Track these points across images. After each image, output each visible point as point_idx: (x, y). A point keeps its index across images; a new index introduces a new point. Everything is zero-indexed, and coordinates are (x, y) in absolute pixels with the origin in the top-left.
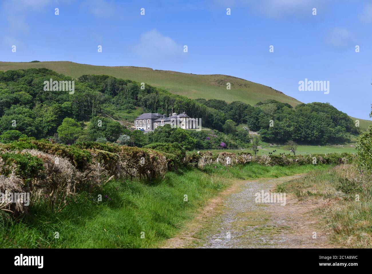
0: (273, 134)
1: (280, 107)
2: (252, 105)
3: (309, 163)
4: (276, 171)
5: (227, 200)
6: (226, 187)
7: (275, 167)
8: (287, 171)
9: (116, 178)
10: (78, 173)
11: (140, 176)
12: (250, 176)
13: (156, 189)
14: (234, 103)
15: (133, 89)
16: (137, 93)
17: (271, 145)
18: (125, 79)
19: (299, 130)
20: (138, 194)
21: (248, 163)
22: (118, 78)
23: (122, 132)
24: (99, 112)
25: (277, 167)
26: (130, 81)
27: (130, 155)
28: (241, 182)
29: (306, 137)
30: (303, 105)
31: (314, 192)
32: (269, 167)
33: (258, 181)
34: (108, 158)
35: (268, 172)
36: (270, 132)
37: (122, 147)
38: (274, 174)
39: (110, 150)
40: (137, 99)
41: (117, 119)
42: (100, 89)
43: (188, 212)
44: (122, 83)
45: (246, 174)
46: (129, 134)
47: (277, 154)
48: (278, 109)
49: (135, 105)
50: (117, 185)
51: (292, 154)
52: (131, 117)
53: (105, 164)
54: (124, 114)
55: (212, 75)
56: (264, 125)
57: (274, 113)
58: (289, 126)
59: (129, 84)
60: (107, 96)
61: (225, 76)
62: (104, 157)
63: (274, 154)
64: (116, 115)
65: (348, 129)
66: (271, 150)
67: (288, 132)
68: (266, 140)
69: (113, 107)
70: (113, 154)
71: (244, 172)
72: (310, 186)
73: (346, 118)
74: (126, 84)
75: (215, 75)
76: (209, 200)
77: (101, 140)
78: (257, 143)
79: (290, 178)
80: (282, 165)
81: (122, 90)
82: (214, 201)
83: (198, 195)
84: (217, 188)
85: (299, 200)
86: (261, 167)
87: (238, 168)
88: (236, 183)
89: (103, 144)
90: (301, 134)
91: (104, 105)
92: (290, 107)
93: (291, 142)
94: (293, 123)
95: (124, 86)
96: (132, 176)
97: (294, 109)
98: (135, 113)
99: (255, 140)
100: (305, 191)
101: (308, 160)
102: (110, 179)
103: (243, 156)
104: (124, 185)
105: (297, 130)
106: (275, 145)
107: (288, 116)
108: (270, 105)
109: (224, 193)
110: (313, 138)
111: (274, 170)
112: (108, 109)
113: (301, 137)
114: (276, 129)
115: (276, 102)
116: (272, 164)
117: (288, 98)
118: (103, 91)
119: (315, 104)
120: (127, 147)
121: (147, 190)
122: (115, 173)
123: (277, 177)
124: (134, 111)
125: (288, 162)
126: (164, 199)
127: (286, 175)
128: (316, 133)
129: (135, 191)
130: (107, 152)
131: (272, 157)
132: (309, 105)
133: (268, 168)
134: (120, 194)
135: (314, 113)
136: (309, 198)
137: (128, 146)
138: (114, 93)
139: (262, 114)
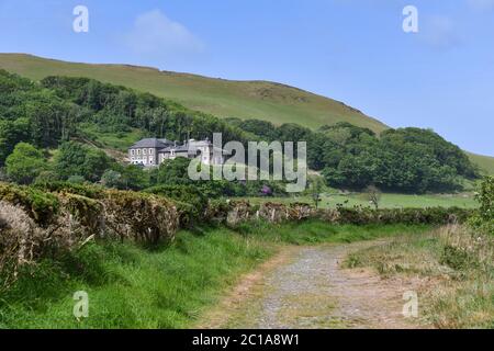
0: (343, 174)
1: (355, 133)
2: (314, 130)
3: (398, 222)
4: (348, 233)
5: (271, 276)
6: (269, 256)
7: (345, 226)
8: (365, 233)
9: (98, 238)
10: (37, 230)
11: (136, 237)
12: (307, 240)
13: (160, 257)
14: (285, 125)
15: (127, 100)
16: (135, 107)
17: (340, 192)
18: (114, 83)
19: (385, 170)
20: (131, 263)
21: (305, 219)
22: (105, 82)
23: (108, 167)
24: (73, 134)
25: (349, 226)
26: (123, 88)
27: (121, 204)
28: (294, 248)
29: (394, 182)
30: (392, 131)
31: (405, 266)
32: (338, 227)
33: (319, 247)
34: (85, 208)
35: (335, 233)
36: (339, 172)
37: (108, 191)
38: (344, 237)
39: (89, 195)
40: (133, 116)
41: (101, 147)
42: (76, 99)
43: (209, 293)
44: (111, 90)
45: (301, 236)
46: (120, 170)
47: (349, 206)
48: (354, 136)
49: (131, 125)
50: (99, 249)
51: (373, 207)
52: (123, 144)
53: (81, 215)
54: (112, 139)
55: (251, 82)
56: (331, 161)
57: (347, 143)
58: (369, 163)
59: (121, 92)
60: (86, 110)
61: (272, 83)
62: (79, 205)
63: (344, 206)
64: (100, 140)
65: (460, 171)
66: (341, 200)
67: (367, 173)
68: (333, 184)
69: (96, 127)
70: (93, 201)
71: (297, 234)
72: (399, 257)
73: (457, 153)
74: (117, 92)
75: (257, 82)
76: (243, 275)
77: (75, 180)
78: (319, 189)
79: (369, 244)
80: (357, 224)
81: (110, 101)
82: (250, 276)
83: (225, 268)
84: (255, 258)
85: (382, 279)
86: (324, 225)
87: (288, 226)
88: (286, 250)
89: (77, 186)
90: (386, 176)
91: (82, 124)
92: (371, 133)
93: (372, 188)
94: (375, 159)
95: (113, 95)
96: (122, 236)
97: (378, 137)
98: (131, 137)
99: (316, 183)
100: (391, 265)
101: (398, 216)
102: (88, 240)
103: (298, 208)
104: (110, 249)
105: (382, 169)
106: (347, 192)
107: (368, 148)
108: (341, 129)
109: (267, 265)
110: (406, 182)
111: (344, 231)
112: (87, 130)
113: (388, 181)
114: (349, 167)
115: (350, 126)
116: (342, 222)
117: (370, 119)
118: (80, 102)
119: (409, 129)
120: (116, 191)
121: (146, 258)
122: (96, 231)
123: (349, 242)
124: (128, 134)
125: (367, 219)
126: (172, 272)
127: (363, 239)
128: (410, 175)
129: (126, 258)
130: (84, 197)
131: (342, 210)
132: (400, 131)
133: (335, 228)
134: (104, 264)
135: (409, 144)
136: (398, 275)
137: (119, 189)
138: (98, 105)
139: (327, 144)
